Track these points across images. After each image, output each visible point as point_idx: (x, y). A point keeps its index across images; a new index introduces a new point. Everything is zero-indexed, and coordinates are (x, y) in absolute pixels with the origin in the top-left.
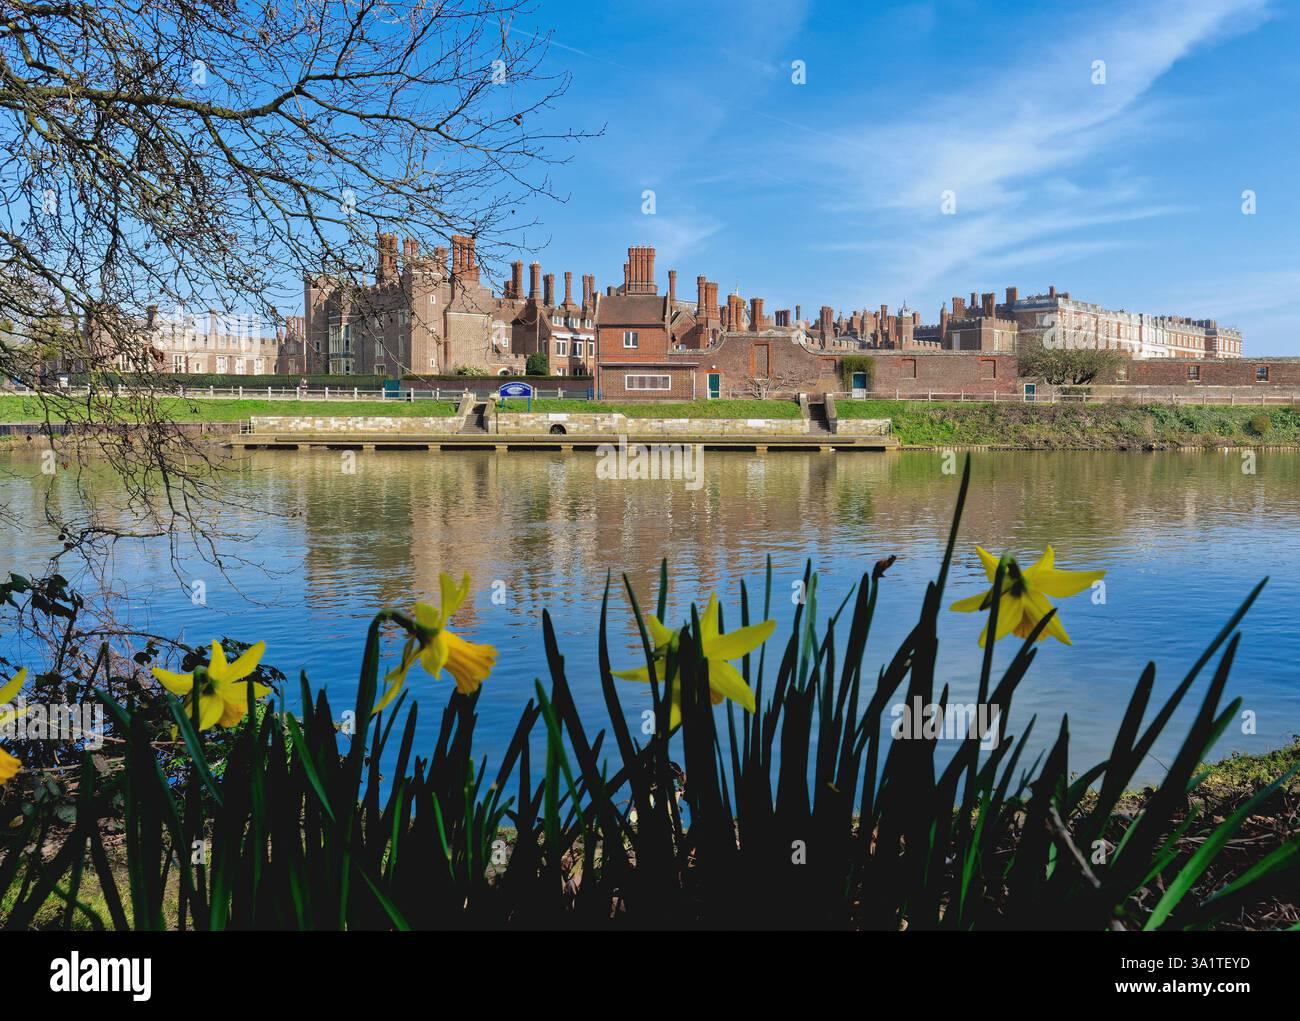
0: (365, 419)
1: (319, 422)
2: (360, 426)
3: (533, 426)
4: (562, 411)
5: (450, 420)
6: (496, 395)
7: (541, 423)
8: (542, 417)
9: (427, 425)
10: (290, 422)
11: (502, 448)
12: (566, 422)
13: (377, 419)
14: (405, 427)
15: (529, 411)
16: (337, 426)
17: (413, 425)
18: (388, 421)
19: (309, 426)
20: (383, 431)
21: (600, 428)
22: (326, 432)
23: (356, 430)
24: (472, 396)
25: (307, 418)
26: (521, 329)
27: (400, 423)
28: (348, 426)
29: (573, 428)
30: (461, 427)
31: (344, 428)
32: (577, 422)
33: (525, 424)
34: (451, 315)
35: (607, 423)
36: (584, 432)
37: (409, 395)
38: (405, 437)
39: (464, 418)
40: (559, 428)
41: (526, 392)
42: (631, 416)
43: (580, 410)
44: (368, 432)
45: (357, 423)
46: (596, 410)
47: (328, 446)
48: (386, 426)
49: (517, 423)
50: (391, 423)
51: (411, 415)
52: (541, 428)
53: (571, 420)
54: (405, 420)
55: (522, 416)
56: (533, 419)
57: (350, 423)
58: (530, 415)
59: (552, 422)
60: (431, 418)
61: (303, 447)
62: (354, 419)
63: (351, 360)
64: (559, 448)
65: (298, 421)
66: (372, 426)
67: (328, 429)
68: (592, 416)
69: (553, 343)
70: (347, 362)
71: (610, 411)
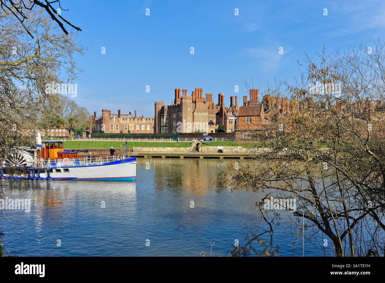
0: (164, 148)
1: (151, 149)
2: (162, 150)
3: (213, 150)
4: (222, 145)
5: (188, 148)
6: (202, 140)
7: (215, 149)
8: (215, 147)
9: (181, 150)
10: (143, 149)
11: (202, 157)
12: (223, 149)
13: (167, 148)
14: (175, 150)
15: (212, 146)
16: (156, 150)
17: (177, 150)
18: (170, 149)
19: (148, 150)
20: (169, 152)
21: (234, 151)
22: (153, 152)
23: (161, 151)
24: (195, 140)
25: (148, 148)
26: (218, 116)
27: (173, 149)
28: (159, 150)
29: (224, 151)
30: (191, 150)
31: (158, 151)
32: (226, 149)
33: (210, 150)
34: (195, 113)
35: (236, 149)
36: (229, 152)
37: (178, 140)
38: (174, 154)
39: (192, 148)
40: (221, 151)
41: (211, 140)
42: (244, 147)
43: (228, 145)
44: (164, 152)
45: (161, 149)
46: (233, 145)
47: (152, 156)
48: (169, 150)
49: (208, 149)
50: (171, 149)
51: (177, 147)
52: (215, 151)
53: (224, 148)
54: (175, 148)
55: (209, 147)
56: (213, 148)
57: (159, 149)
58: (212, 147)
59: (218, 149)
60: (182, 148)
61: (146, 156)
62: (160, 148)
63: (167, 128)
64: (219, 158)
65: (145, 148)
66: (165, 150)
67: (153, 151)
68: (231, 147)
69: (228, 121)
70: (166, 128)
71: (237, 145)
